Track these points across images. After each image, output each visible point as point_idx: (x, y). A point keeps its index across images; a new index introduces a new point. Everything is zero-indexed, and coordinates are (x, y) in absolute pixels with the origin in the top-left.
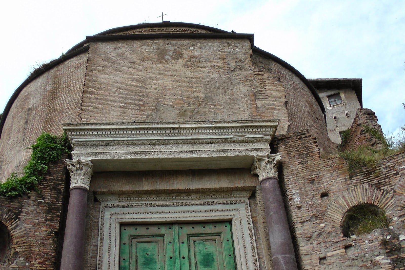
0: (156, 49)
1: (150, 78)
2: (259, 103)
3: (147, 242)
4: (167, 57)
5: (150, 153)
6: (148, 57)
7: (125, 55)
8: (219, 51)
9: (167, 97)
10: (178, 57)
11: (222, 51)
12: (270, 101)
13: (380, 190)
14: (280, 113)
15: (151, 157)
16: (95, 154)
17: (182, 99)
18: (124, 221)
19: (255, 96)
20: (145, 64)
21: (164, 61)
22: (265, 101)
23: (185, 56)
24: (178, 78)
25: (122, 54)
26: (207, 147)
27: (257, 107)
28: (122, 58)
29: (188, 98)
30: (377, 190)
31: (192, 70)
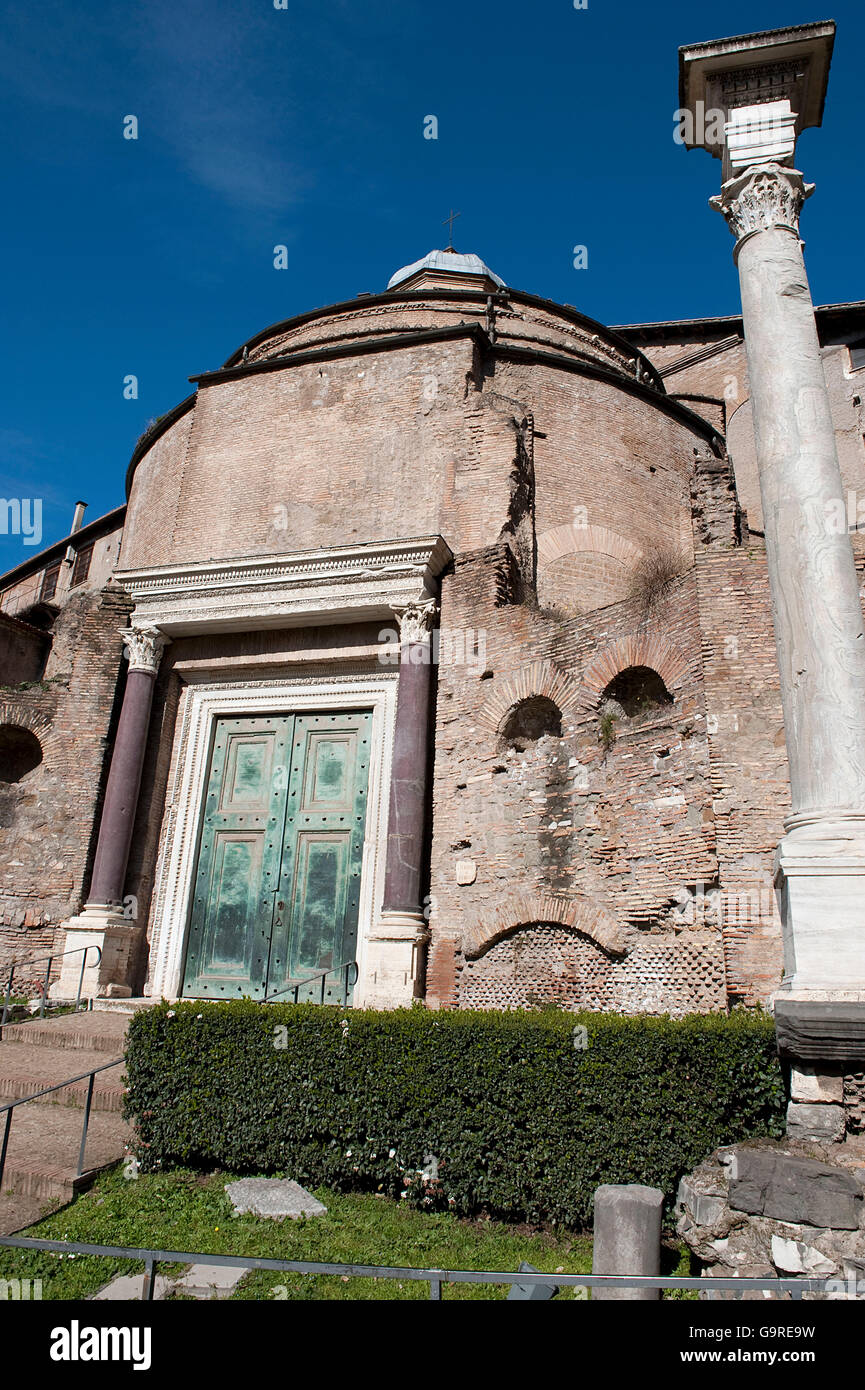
0: (301, 388)
1: (282, 450)
2: (460, 482)
3: (251, 743)
4: (315, 403)
5: (236, 608)
6: (285, 407)
7: (249, 408)
8: (410, 374)
9: (304, 488)
10: (335, 397)
11: (413, 374)
12: (481, 475)
13: (564, 675)
14: (496, 498)
15: (238, 616)
16: (161, 616)
17: (328, 488)
18: (218, 711)
19: (456, 467)
20: (277, 422)
21: (310, 412)
22: (473, 475)
23: (347, 396)
24: (327, 446)
25: (244, 406)
26: (323, 591)
27: (454, 491)
28: (244, 413)
29: (338, 486)
30: (561, 673)
31: (355, 425)
